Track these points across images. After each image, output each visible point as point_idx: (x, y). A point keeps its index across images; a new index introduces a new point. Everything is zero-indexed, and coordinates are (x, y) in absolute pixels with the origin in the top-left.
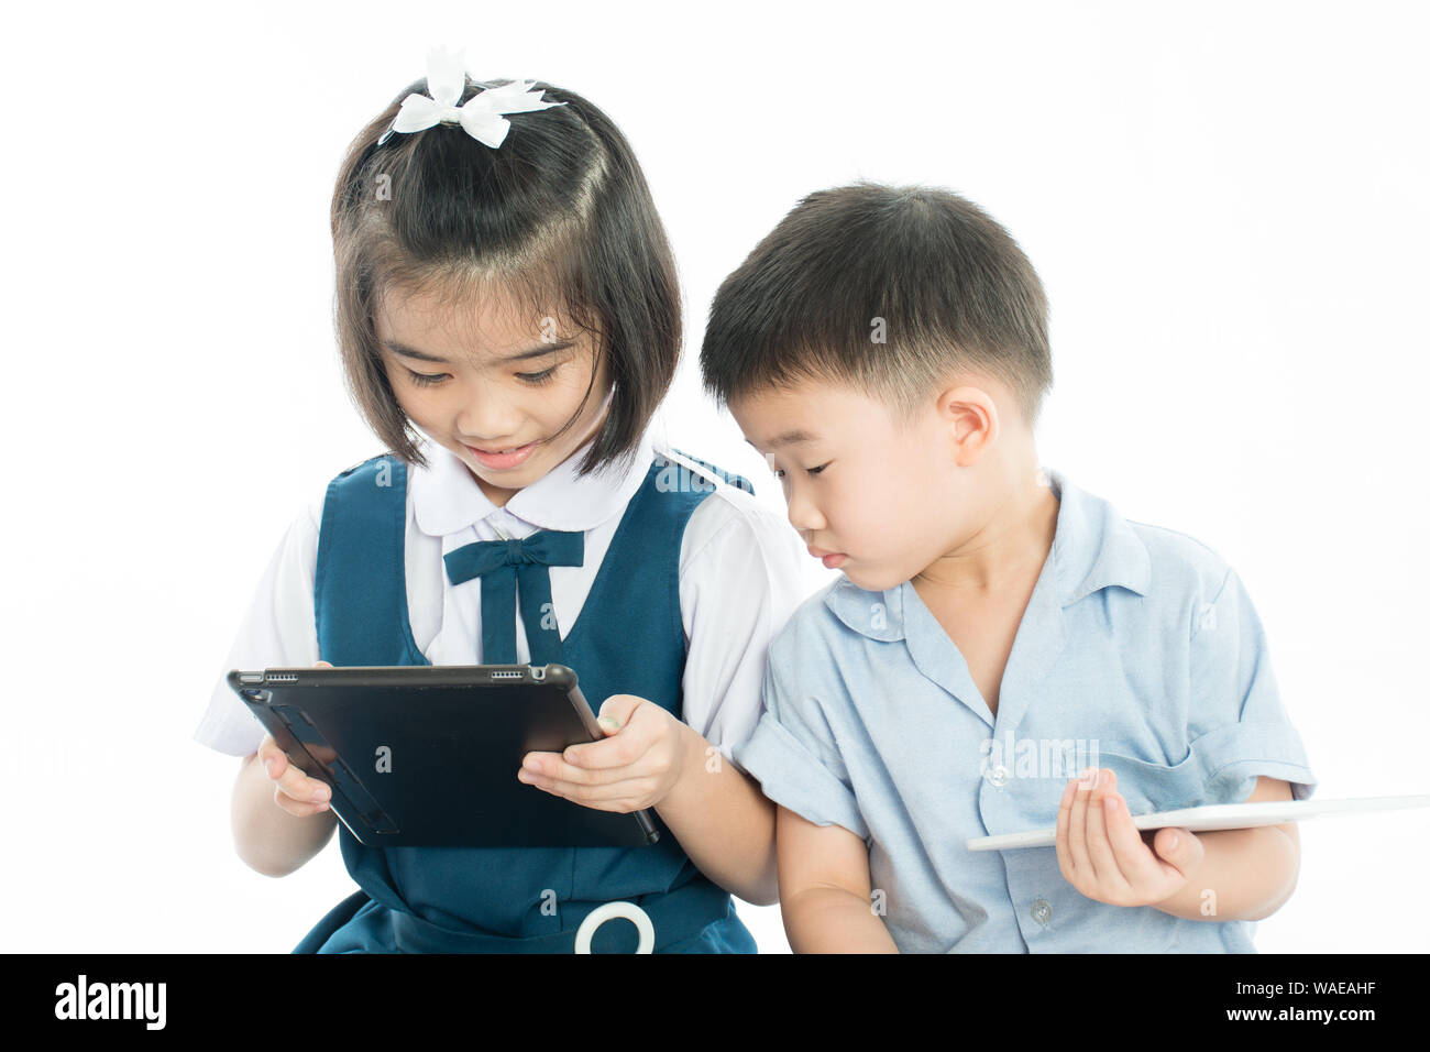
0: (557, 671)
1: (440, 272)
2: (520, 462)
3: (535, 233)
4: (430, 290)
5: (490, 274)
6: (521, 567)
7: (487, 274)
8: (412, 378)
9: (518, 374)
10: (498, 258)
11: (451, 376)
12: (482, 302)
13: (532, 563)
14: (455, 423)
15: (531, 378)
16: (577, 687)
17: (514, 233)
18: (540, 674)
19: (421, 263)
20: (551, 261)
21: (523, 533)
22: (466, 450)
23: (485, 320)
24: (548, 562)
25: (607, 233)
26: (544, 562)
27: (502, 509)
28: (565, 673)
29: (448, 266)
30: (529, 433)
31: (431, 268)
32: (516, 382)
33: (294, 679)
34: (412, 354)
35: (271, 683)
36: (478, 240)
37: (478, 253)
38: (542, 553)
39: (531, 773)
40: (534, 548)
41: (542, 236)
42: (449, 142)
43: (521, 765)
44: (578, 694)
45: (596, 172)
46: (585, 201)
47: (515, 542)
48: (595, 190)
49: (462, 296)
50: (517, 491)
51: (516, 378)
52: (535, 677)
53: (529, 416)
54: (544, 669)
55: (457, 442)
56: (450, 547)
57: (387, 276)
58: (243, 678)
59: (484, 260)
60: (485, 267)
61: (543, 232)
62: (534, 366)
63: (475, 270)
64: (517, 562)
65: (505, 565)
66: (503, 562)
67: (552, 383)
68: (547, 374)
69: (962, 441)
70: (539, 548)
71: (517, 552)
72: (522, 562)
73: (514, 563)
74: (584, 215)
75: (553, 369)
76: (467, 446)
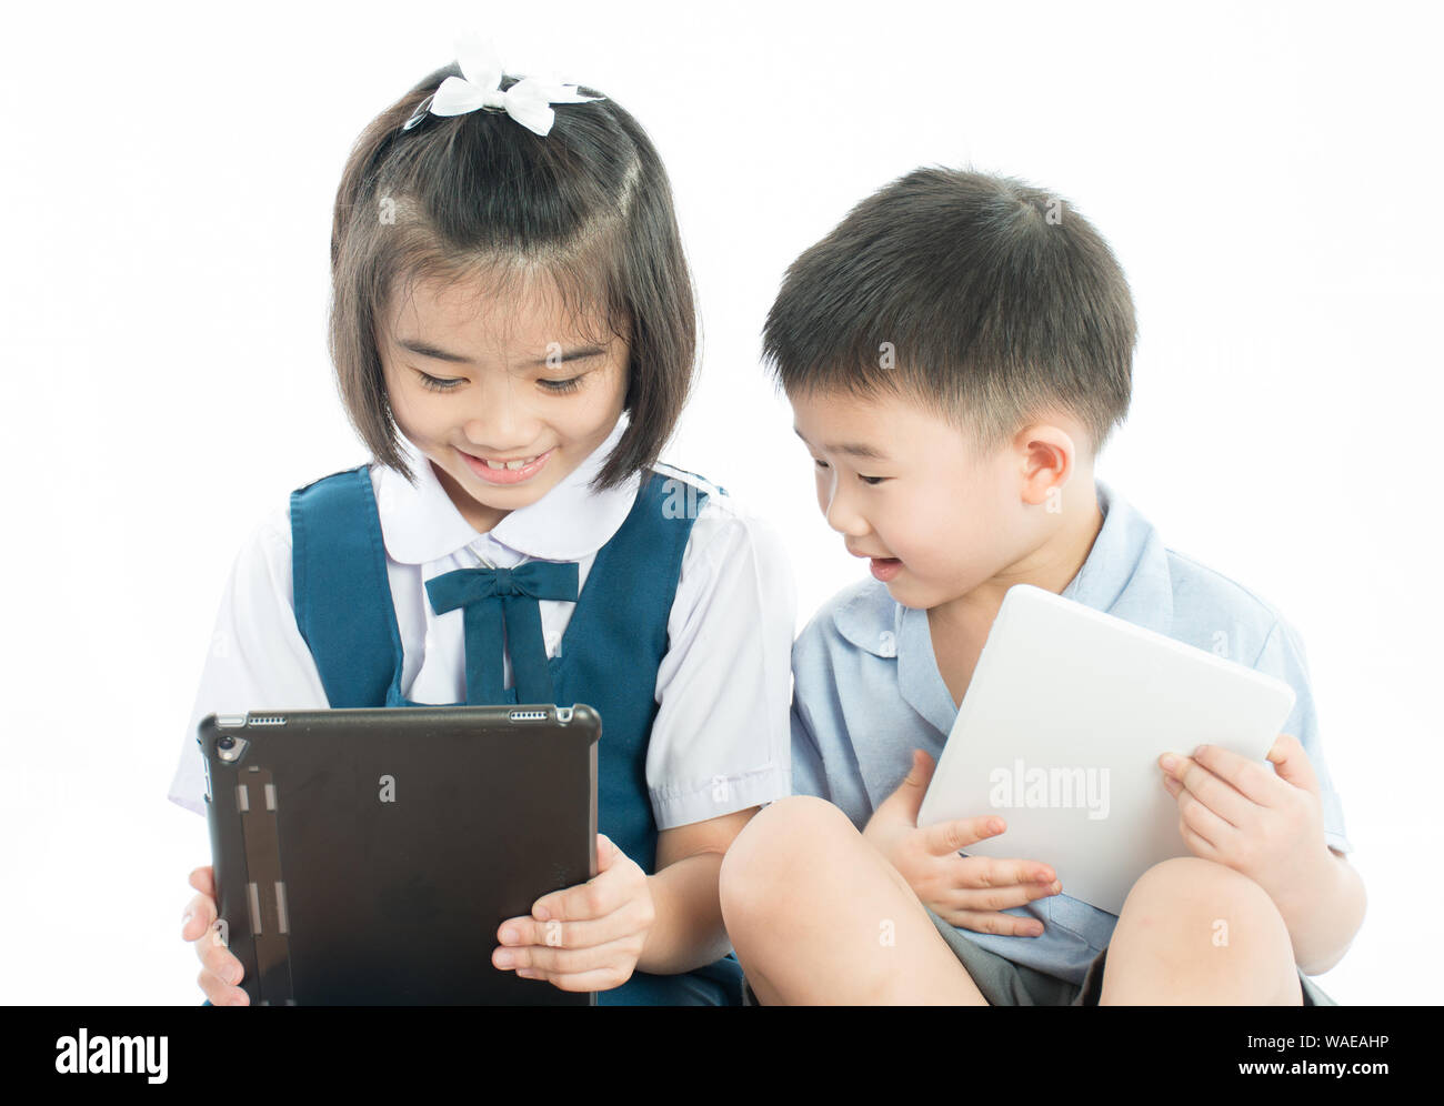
0: (582, 715)
1: (484, 261)
2: (527, 477)
3: (582, 227)
4: (470, 280)
5: (535, 265)
6: (509, 598)
8: (425, 380)
9: (541, 381)
11: (467, 380)
12: (525, 295)
13: (521, 594)
14: (462, 430)
15: (551, 385)
18: (566, 716)
19: (461, 252)
21: (508, 562)
23: (526, 315)
24: (539, 595)
26: (535, 595)
27: (486, 534)
28: (591, 717)
29: (492, 256)
31: (474, 257)
32: (537, 389)
33: (281, 723)
35: (254, 727)
36: (527, 228)
37: (525, 244)
38: (534, 585)
40: (522, 579)
41: (588, 229)
42: (492, 127)
45: (633, 171)
46: (625, 199)
47: (504, 571)
48: (634, 189)
49: (502, 288)
50: (506, 513)
51: (538, 386)
52: (560, 718)
53: (548, 425)
56: (429, 574)
58: (221, 722)
59: (532, 250)
60: (531, 258)
61: (589, 224)
62: (559, 371)
63: (520, 261)
64: (504, 592)
65: (492, 596)
66: (489, 592)
67: (576, 392)
68: (572, 382)
69: (1032, 476)
70: (530, 578)
71: (506, 582)
72: (510, 593)
73: (501, 595)
74: (625, 212)
75: (578, 378)
76: (467, 456)
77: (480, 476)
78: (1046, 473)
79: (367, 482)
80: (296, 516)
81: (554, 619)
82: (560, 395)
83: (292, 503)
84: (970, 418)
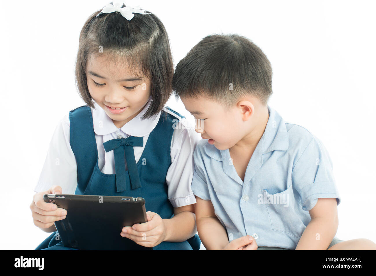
0: (140, 199)
3: (136, 45)
4: (104, 56)
5: (122, 54)
7: (121, 54)
8: (95, 84)
10: (125, 50)
11: (105, 84)
12: (118, 61)
14: (104, 98)
15: (127, 88)
16: (145, 205)
17: (130, 44)
20: (139, 54)
22: (106, 107)
25: (156, 50)
26: (132, 145)
27: (120, 129)
28: (142, 199)
29: (111, 50)
30: (124, 104)
32: (124, 89)
33: (64, 198)
34: (96, 75)
35: (57, 198)
37: (119, 48)
38: (132, 143)
39: (124, 233)
40: (128, 141)
41: (138, 46)
43: (121, 231)
44: (144, 207)
45: (156, 33)
46: (151, 40)
47: (124, 139)
48: (155, 38)
49: (113, 59)
51: (124, 87)
52: (134, 200)
53: (126, 99)
54: (137, 199)
55: (104, 104)
57: (93, 51)
58: (49, 197)
60: (121, 51)
61: (139, 46)
63: (118, 52)
67: (134, 90)
68: (133, 88)
69: (244, 113)
70: (131, 141)
71: (124, 142)
72: (126, 145)
73: (123, 145)
74: (151, 44)
75: (135, 87)
76: (106, 106)
77: (110, 112)
78: (247, 113)
79: (90, 109)
80: (71, 119)
81: (138, 152)
82: (129, 90)
83: (70, 115)
84: (223, 101)
